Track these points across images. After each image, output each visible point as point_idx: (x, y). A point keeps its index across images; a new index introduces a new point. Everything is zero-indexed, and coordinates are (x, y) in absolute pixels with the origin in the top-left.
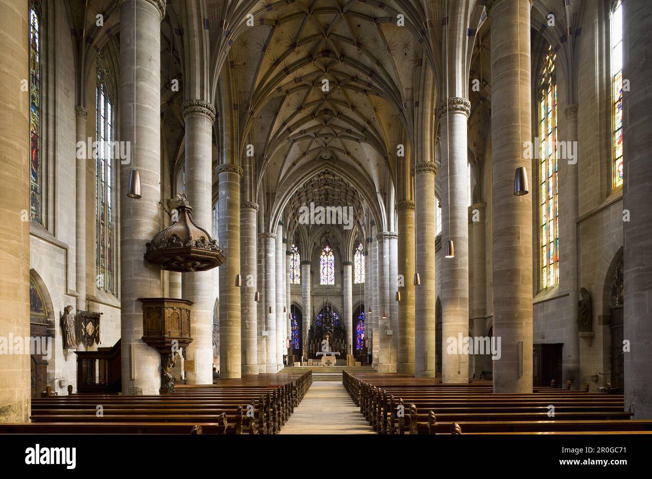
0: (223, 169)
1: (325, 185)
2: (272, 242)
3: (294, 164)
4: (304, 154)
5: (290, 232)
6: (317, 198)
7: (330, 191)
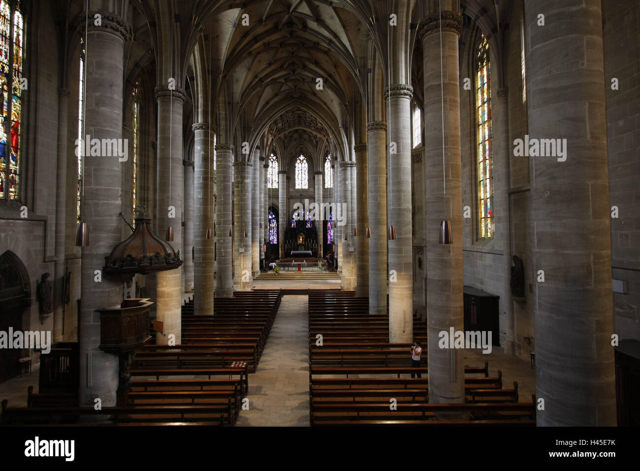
0: (198, 127)
1: (297, 110)
2: (250, 170)
3: (267, 103)
4: (276, 95)
5: (267, 148)
6: (291, 119)
7: (301, 115)
